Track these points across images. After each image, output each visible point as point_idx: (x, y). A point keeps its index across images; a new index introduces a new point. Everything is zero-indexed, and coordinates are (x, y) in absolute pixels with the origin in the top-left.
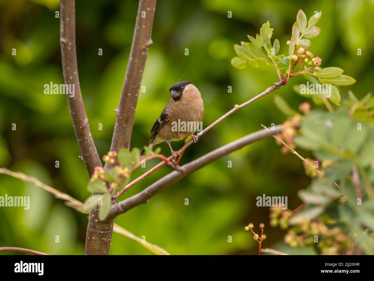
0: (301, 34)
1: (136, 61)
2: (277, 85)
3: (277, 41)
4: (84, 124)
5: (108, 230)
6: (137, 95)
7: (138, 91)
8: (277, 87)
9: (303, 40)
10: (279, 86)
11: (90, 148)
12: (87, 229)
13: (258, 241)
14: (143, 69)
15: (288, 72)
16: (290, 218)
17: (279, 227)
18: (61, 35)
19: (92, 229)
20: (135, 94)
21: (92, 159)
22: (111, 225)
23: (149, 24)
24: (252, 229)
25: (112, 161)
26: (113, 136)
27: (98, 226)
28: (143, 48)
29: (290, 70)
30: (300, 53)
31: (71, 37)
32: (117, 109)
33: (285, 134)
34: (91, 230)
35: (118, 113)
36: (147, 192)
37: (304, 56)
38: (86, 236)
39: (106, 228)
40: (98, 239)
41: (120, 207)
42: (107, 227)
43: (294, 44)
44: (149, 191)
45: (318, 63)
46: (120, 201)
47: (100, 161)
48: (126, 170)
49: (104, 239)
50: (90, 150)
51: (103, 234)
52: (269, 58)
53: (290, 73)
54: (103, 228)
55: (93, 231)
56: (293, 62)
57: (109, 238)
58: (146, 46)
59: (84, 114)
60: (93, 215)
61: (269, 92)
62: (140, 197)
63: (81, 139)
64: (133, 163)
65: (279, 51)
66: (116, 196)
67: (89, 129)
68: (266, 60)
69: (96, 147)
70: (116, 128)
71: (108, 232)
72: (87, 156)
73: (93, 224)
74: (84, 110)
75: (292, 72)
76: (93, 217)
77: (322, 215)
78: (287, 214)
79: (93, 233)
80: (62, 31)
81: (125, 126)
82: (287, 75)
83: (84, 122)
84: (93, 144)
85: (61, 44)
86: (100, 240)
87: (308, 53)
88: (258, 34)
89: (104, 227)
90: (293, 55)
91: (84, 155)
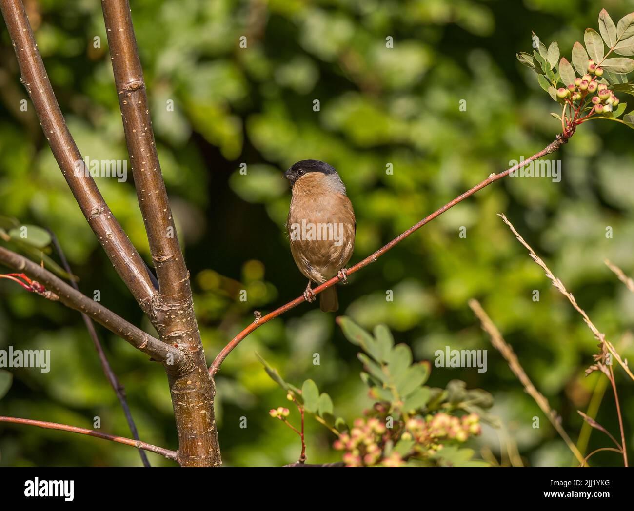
49: (181, 403)
51: (178, 394)
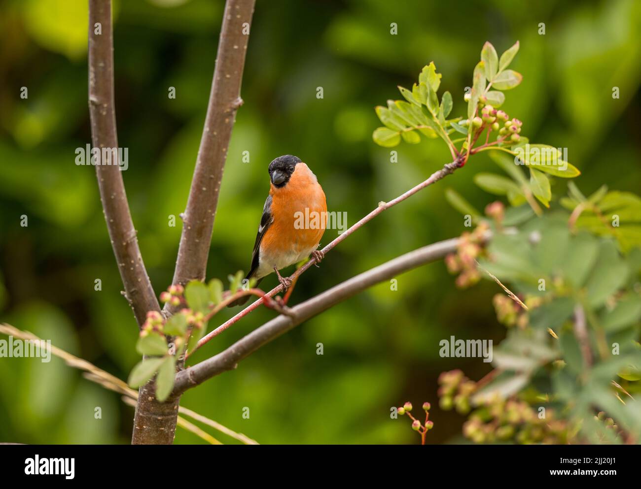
0: (488, 83)
1: (215, 133)
2: (449, 167)
3: (447, 95)
4: (128, 239)
5: (169, 414)
6: (216, 190)
7: (219, 183)
8: (450, 171)
9: (492, 92)
10: (452, 170)
11: (139, 278)
12: (136, 413)
13: (420, 432)
14: (226, 146)
15: (467, 146)
16: (472, 394)
17: (454, 409)
18: (90, 90)
19: (143, 413)
20: (214, 188)
21: (143, 297)
22: (175, 405)
23: (236, 72)
24: (410, 412)
25: (177, 301)
26: (178, 258)
27: (152, 408)
28: (227, 112)
29: (471, 144)
30: (487, 115)
31: (106, 95)
32: (183, 212)
33: (462, 255)
34: (141, 414)
35: (186, 219)
36: (234, 351)
37: (493, 119)
38: (133, 424)
39: (167, 411)
40: (153, 429)
41: (189, 377)
42: (168, 409)
43: (476, 100)
44: (237, 349)
45: (517, 129)
46: (189, 366)
47: (156, 299)
48: (200, 316)
49: (163, 429)
50: (139, 282)
51: (162, 420)
52: (436, 124)
53: (471, 148)
54: (161, 411)
55: (145, 416)
56: (476, 129)
57: (172, 428)
58: (231, 108)
59: (129, 222)
60: (145, 390)
61: (436, 179)
62: (224, 359)
63: (125, 263)
64: (212, 303)
65: (452, 112)
66: (184, 358)
67: (137, 246)
68: (430, 128)
69: (149, 276)
70: (182, 245)
71: (169, 417)
72: (135, 291)
73: (145, 405)
74: (129, 215)
75: (473, 146)
76: (144, 393)
77: (524, 389)
78: (468, 387)
79: (146, 420)
80: (91, 83)
81: (197, 241)
82: (465, 150)
83: (129, 235)
84: (144, 272)
85: (90, 106)
86: (157, 431)
87: (500, 114)
88: (415, 84)
89: (163, 409)
90: (475, 116)
91: (129, 289)
